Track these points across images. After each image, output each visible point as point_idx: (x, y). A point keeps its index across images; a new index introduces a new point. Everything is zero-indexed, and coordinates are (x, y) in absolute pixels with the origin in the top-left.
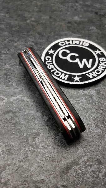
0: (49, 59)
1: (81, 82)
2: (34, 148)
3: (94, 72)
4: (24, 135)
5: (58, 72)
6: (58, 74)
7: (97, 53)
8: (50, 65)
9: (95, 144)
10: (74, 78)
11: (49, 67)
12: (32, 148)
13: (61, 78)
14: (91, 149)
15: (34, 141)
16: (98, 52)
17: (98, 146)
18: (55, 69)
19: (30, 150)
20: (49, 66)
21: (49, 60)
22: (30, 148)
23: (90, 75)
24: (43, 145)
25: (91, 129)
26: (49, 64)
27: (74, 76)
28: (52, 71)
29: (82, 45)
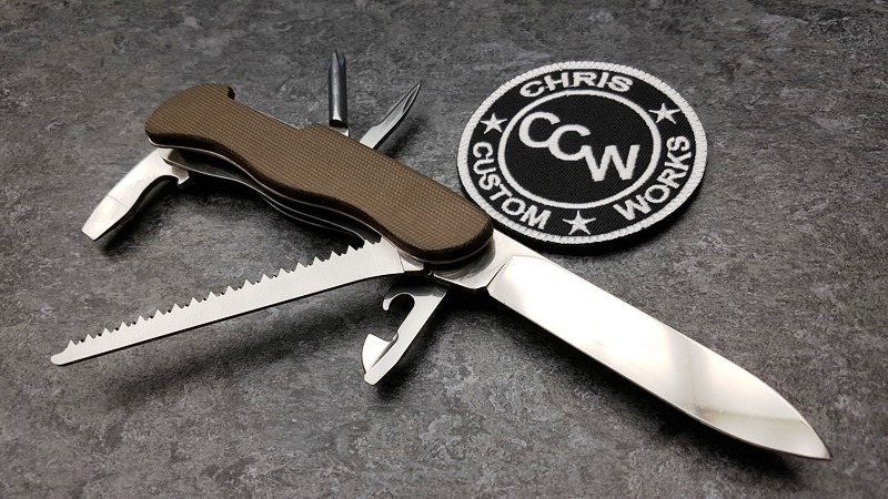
0: (483, 151)
1: (593, 234)
2: (352, 468)
3: (643, 196)
4: (325, 429)
5: (517, 200)
6: (514, 207)
7: (659, 120)
8: (488, 174)
9: (535, 458)
10: (570, 222)
11: (486, 183)
12: (346, 469)
13: (525, 224)
14: (520, 474)
15: (352, 447)
16: (664, 113)
17: (546, 464)
18: (505, 191)
19: (338, 475)
20: (484, 178)
21: (483, 157)
22: (340, 467)
23: (625, 208)
24: (377, 458)
25: (530, 411)
26: (484, 172)
27: (572, 214)
28: (493, 198)
29: (606, 89)
